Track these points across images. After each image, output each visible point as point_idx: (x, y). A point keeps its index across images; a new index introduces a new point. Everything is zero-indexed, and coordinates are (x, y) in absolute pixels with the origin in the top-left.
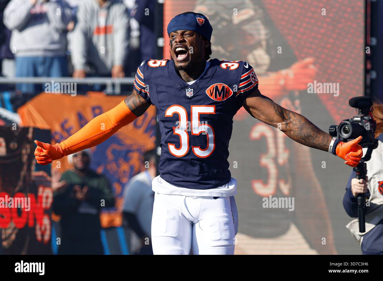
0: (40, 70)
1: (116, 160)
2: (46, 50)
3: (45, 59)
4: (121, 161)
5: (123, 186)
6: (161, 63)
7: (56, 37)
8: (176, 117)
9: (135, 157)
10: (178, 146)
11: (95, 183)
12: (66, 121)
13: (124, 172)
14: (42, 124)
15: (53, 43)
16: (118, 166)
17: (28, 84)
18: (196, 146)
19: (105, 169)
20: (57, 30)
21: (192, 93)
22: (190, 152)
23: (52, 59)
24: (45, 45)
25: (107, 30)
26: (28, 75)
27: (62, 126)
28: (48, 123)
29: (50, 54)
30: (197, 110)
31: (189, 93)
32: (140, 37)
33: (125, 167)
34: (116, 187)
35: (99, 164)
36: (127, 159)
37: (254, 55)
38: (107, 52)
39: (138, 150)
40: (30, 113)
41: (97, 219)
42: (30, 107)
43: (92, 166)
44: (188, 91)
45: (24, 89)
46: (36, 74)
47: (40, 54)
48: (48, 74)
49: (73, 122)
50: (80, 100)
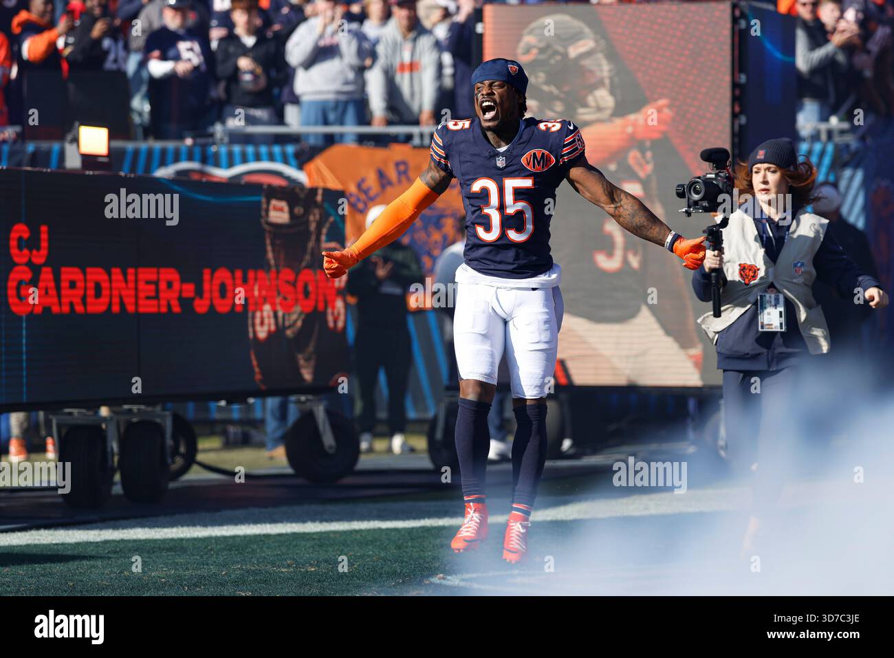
0: (332, 116)
1: (425, 228)
2: (339, 93)
3: (337, 103)
4: (431, 229)
5: (434, 259)
6: (464, 124)
7: (351, 75)
8: (485, 193)
9: (449, 225)
10: (488, 229)
11: (399, 256)
12: (363, 180)
13: (436, 242)
14: (333, 184)
15: (347, 83)
16: (429, 235)
17: (316, 135)
18: (511, 228)
19: (413, 239)
20: (352, 68)
21: (504, 162)
22: (503, 235)
23: (346, 103)
24: (337, 86)
25: (413, 67)
26: (316, 124)
27: (359, 186)
28: (342, 183)
29: (343, 98)
30: (511, 184)
31: (501, 162)
32: (454, 76)
33: (436, 236)
34: (426, 260)
36: (438, 226)
37: (595, 96)
38: (412, 94)
39: (453, 215)
40: (319, 171)
41: (402, 300)
42: (319, 163)
44: (499, 160)
45: (312, 141)
46: (326, 122)
47: (331, 97)
48: (341, 122)
49: (372, 181)
50: (380, 154)
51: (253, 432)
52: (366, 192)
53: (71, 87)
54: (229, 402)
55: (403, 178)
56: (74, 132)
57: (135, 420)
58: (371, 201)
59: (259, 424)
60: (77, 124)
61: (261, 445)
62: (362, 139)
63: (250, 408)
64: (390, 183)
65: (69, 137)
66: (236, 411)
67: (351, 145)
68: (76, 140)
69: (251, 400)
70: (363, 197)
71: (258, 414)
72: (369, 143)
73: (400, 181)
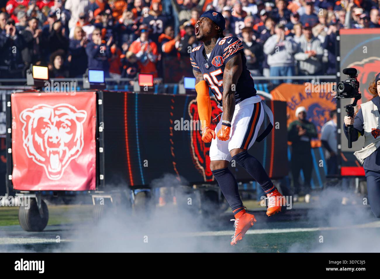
0: (282, 73)
1: (318, 115)
2: (285, 64)
3: (284, 68)
4: (320, 116)
5: (321, 127)
7: (289, 57)
9: (327, 114)
11: (308, 126)
12: (293, 97)
13: (322, 121)
14: (282, 99)
15: (288, 60)
16: (319, 118)
17: (276, 80)
20: (290, 54)
23: (288, 68)
24: (284, 61)
26: (276, 75)
27: (292, 100)
28: (285, 98)
29: (286, 65)
32: (328, 57)
33: (322, 119)
34: (318, 128)
35: (310, 117)
36: (323, 114)
39: (329, 110)
40: (276, 94)
41: (309, 143)
42: (276, 91)
43: (307, 118)
45: (275, 82)
46: (280, 75)
47: (282, 65)
48: (286, 75)
49: (297, 97)
50: (300, 87)
51: (252, 194)
52: (295, 102)
53: (181, 62)
54: (243, 183)
55: (309, 96)
56: (183, 80)
57: (207, 190)
58: (297, 105)
59: (254, 191)
60: (183, 77)
61: (255, 199)
62: (294, 81)
63: (251, 185)
64: (304, 98)
65: (181, 82)
66: (246, 187)
67: (289, 84)
68: (183, 83)
69: (251, 182)
70: (294, 104)
71: (254, 187)
72: (296, 83)
73: (308, 97)
